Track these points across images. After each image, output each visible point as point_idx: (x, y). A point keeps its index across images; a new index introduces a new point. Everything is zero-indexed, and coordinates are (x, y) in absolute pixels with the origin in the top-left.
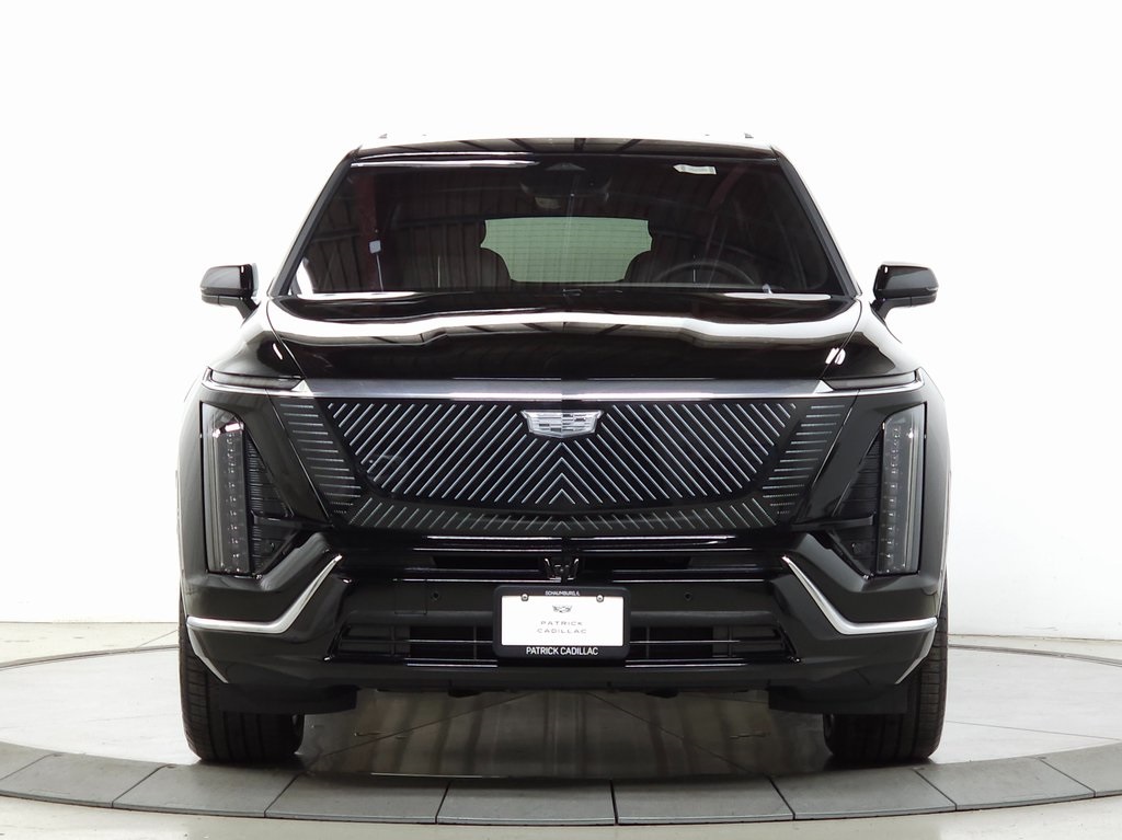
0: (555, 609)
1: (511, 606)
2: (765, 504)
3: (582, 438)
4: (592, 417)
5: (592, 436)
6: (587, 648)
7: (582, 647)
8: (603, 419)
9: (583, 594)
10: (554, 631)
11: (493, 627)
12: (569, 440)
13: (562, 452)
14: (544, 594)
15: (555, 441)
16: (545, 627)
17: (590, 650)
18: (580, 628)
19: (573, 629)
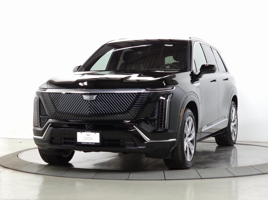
0: (87, 135)
1: (79, 134)
2: (131, 114)
3: (93, 101)
4: (95, 96)
5: (95, 100)
6: (93, 143)
7: (92, 143)
8: (97, 97)
9: (92, 132)
10: (87, 139)
11: (75, 138)
12: (90, 101)
13: (89, 103)
14: (85, 132)
15: (88, 101)
16: (85, 138)
17: (93, 144)
18: (91, 139)
19: (90, 139)
